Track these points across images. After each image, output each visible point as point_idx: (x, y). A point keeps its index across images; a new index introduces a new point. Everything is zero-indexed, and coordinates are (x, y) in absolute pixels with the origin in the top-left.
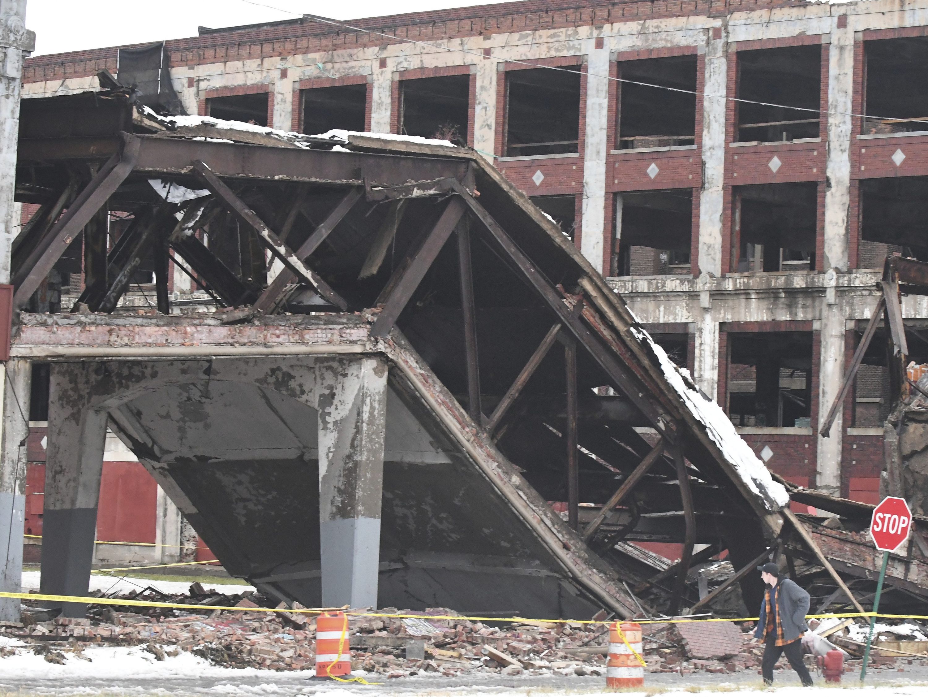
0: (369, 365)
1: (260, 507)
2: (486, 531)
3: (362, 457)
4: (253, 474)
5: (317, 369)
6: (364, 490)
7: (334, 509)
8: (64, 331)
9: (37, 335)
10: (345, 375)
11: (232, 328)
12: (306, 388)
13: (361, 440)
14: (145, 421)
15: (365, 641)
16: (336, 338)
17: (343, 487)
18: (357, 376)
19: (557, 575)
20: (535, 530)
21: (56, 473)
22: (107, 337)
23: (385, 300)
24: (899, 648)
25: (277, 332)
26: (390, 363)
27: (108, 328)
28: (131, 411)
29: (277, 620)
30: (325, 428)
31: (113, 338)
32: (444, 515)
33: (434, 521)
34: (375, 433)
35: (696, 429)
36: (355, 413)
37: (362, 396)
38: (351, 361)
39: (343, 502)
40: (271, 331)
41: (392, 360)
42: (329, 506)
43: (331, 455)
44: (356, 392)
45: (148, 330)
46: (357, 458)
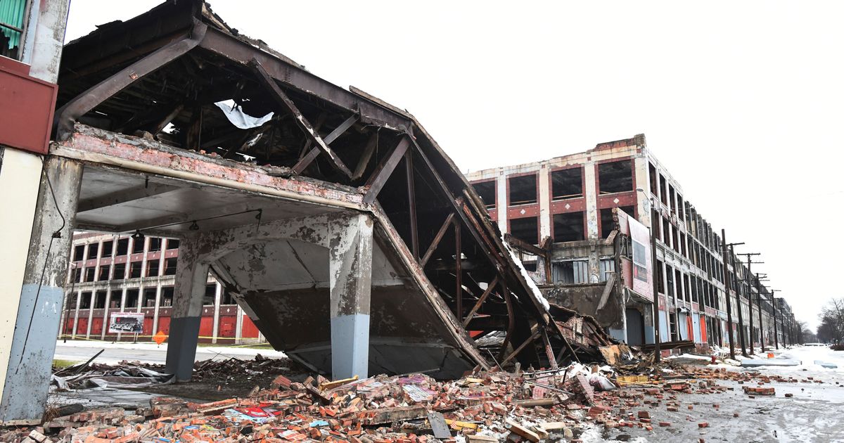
0: (363, 219)
1: (291, 316)
2: (413, 324)
3: (359, 275)
4: (288, 298)
5: (329, 224)
6: (361, 296)
7: (340, 309)
8: (124, 147)
9: (92, 145)
10: (348, 226)
11: (275, 179)
12: (322, 237)
13: (359, 265)
14: (232, 272)
15: (389, 416)
16: (344, 198)
17: (346, 295)
18: (356, 225)
19: (452, 347)
20: (445, 322)
21: (179, 298)
22: (169, 162)
23: (370, 184)
24: (624, 379)
25: (307, 187)
26: (375, 219)
27: (171, 155)
28: (224, 267)
29: (307, 396)
30: (334, 259)
31: (174, 163)
32: (390, 316)
33: (384, 320)
34: (366, 260)
35: (515, 271)
36: (355, 248)
37: (358, 237)
38: (351, 216)
39: (346, 304)
40: (303, 186)
41: (376, 217)
42: (337, 307)
43: (338, 275)
44: (355, 235)
45: (208, 165)
46: (356, 276)
